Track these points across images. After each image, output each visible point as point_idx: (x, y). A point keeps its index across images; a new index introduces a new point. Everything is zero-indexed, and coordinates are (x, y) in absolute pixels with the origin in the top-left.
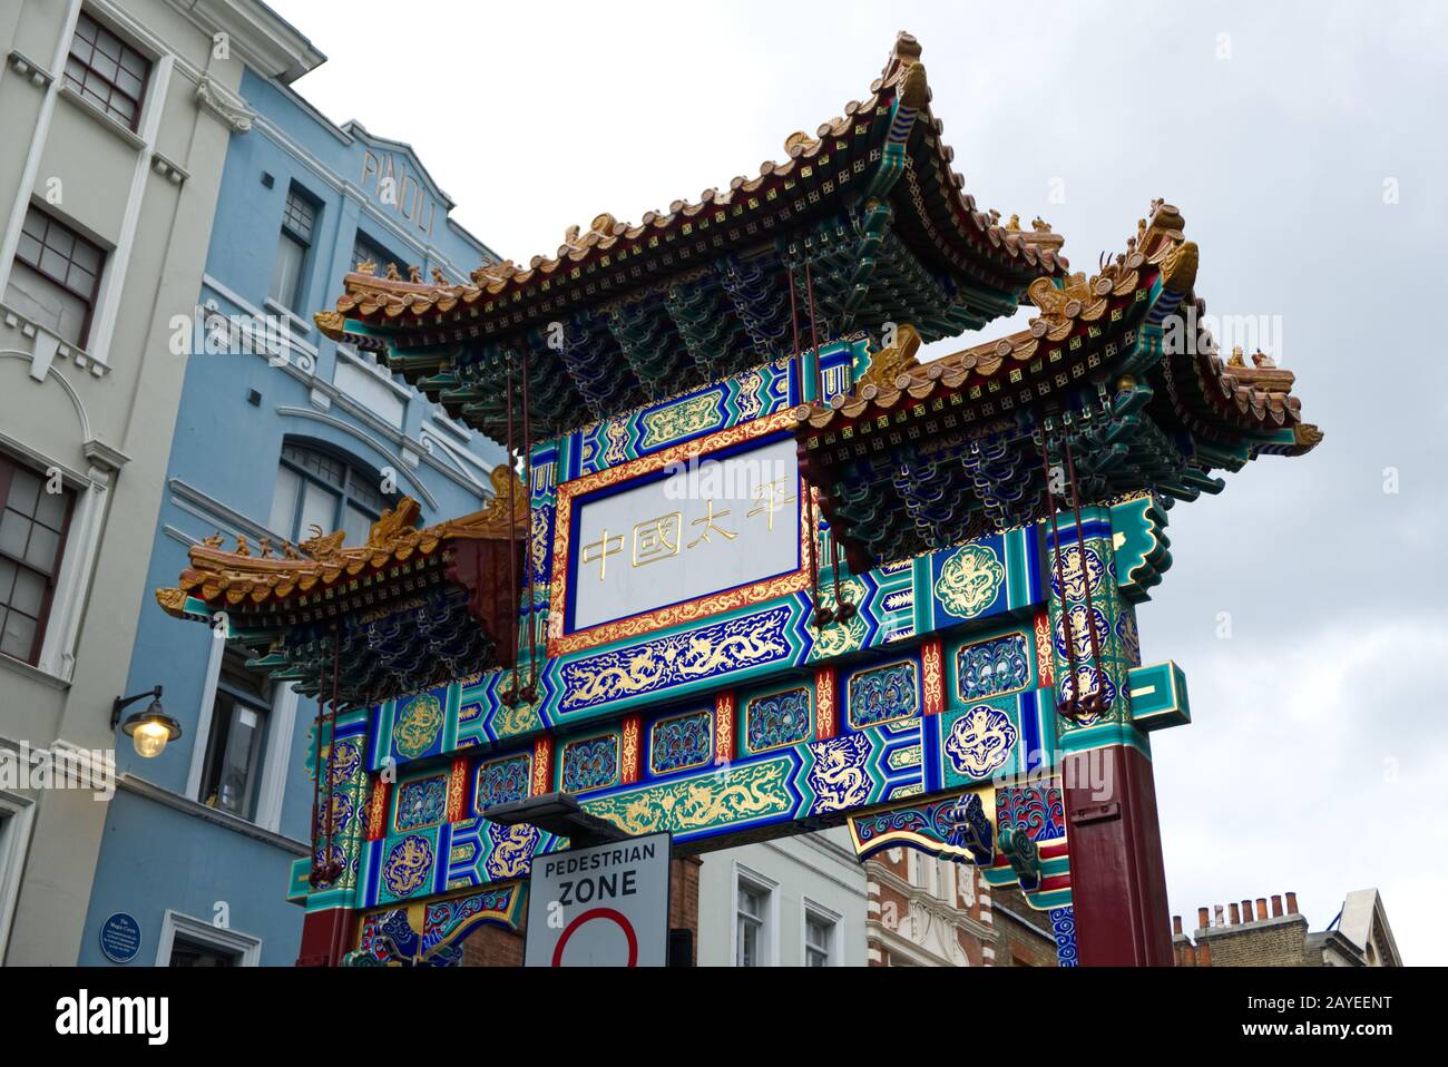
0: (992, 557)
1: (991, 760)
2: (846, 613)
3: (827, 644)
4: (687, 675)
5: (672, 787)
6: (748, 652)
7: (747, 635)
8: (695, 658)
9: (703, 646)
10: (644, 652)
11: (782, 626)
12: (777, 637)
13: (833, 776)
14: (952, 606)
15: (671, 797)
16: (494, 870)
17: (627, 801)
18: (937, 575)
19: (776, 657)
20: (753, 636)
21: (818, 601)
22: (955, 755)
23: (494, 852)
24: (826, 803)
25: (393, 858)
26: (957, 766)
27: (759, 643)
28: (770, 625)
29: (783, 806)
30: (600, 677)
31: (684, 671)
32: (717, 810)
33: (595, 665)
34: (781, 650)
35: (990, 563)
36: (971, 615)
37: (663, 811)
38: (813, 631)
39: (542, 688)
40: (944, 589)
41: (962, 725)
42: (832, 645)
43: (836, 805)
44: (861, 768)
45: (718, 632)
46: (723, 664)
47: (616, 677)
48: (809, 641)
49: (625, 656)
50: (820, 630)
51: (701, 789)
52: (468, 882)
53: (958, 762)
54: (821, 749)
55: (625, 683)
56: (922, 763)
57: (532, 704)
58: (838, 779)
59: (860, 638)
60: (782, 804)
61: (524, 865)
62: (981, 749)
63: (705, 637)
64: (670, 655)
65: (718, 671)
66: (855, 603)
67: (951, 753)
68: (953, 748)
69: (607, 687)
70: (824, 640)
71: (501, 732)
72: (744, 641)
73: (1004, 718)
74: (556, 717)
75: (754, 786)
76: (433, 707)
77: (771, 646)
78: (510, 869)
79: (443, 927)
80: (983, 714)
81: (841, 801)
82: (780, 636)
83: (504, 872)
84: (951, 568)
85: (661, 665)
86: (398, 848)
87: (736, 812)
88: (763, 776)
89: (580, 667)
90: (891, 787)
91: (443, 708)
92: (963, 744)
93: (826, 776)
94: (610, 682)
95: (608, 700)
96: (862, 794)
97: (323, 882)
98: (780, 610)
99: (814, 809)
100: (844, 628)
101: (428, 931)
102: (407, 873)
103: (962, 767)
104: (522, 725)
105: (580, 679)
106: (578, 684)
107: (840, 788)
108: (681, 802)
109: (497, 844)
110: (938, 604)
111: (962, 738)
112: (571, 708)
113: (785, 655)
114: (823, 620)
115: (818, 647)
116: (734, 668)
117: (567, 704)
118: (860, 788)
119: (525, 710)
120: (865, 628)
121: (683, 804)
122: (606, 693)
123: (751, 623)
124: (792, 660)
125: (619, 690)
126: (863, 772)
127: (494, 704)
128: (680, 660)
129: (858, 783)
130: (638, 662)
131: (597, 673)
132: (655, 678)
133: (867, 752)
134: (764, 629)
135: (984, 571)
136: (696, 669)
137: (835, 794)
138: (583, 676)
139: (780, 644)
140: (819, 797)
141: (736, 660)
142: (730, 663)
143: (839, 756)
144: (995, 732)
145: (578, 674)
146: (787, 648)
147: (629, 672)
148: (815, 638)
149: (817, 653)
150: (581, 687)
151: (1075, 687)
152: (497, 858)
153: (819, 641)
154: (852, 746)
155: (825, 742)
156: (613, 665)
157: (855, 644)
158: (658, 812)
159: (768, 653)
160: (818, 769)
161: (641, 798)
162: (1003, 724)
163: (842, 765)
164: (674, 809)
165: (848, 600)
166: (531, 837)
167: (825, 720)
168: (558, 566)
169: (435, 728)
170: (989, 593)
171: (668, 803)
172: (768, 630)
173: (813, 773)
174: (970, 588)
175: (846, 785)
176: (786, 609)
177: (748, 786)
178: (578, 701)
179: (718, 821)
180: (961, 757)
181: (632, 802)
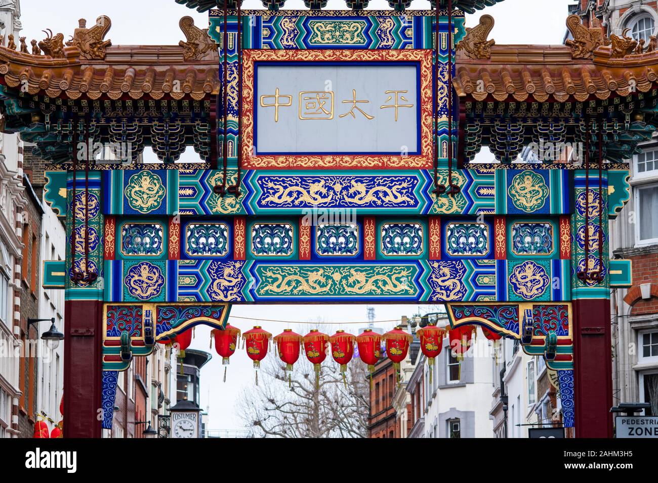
0: (542, 181)
1: (534, 291)
2: (455, 190)
3: (442, 206)
4: (350, 203)
5: (339, 268)
6: (390, 198)
7: (390, 187)
8: (355, 194)
9: (361, 188)
10: (319, 182)
11: (413, 188)
12: (410, 194)
13: (443, 281)
14: (518, 203)
15: (339, 273)
16: (213, 295)
17: (308, 270)
18: (509, 183)
19: (409, 206)
20: (394, 189)
21: (436, 179)
22: (515, 285)
23: (212, 283)
24: (438, 296)
25: (132, 274)
26: (516, 291)
27: (398, 195)
28: (405, 185)
29: (412, 293)
30: (287, 191)
31: (348, 200)
32: (369, 287)
33: (283, 181)
34: (412, 202)
35: (541, 184)
36: (528, 211)
37: (333, 281)
38: (433, 196)
39: (243, 188)
40: (513, 192)
41: (519, 270)
42: (445, 207)
43: (445, 298)
44: (460, 280)
45: (370, 181)
46: (374, 202)
47: (299, 193)
48: (431, 202)
49: (305, 181)
50: (438, 196)
51: (359, 273)
52: (193, 299)
53: (516, 288)
54: (436, 265)
55: (305, 198)
56: (496, 285)
57: (237, 197)
58: (447, 283)
59: (462, 208)
60: (412, 291)
61: (235, 296)
62: (529, 284)
63: (362, 183)
64: (338, 188)
65: (371, 206)
66: (459, 185)
67: (513, 283)
68: (514, 281)
69: (292, 198)
70: (440, 203)
71: (214, 210)
72: (388, 191)
73: (543, 270)
74: (256, 210)
75: (393, 277)
76: (155, 181)
77: (405, 198)
78: (226, 297)
79: (172, 322)
80: (532, 266)
81: (448, 296)
82: (412, 194)
83: (221, 297)
84: (518, 181)
85: (331, 193)
86: (135, 268)
87: (382, 290)
88: (399, 273)
89: (271, 181)
90: (477, 294)
91: (164, 183)
92: (519, 279)
93: (439, 281)
94: (295, 195)
95: (294, 206)
96: (461, 295)
97: (81, 282)
98: (411, 177)
99: (431, 298)
100: (452, 199)
101: (161, 322)
102: (145, 285)
103: (518, 291)
104: (230, 209)
105: (272, 188)
106: (271, 191)
107: (447, 289)
108: (346, 278)
109: (214, 280)
110: (510, 200)
111: (519, 276)
112: (267, 206)
113: (415, 206)
114: (440, 191)
115: (436, 206)
116: (382, 206)
117: (264, 202)
118: (459, 292)
119: (230, 200)
120: (465, 202)
121: (347, 280)
122: (293, 202)
123: (392, 181)
124: (420, 209)
125: (302, 202)
126: (461, 283)
127: (207, 192)
128: (344, 193)
129: (458, 288)
130: (315, 188)
131: (285, 188)
132: (328, 200)
133: (464, 272)
134: (400, 187)
135: (536, 188)
136: (356, 200)
137: (444, 292)
138: (275, 187)
139: (412, 198)
140: (434, 292)
141: (383, 201)
142: (379, 202)
143: (446, 271)
144: (538, 277)
145: (270, 185)
146: (416, 202)
147: (308, 192)
148: (434, 200)
149: (436, 210)
150: (274, 194)
151: (586, 264)
152: (215, 288)
153: (437, 203)
154: (454, 267)
155: (438, 261)
156: (297, 185)
157: (459, 210)
158: (330, 282)
159: (404, 202)
160: (433, 276)
161: (318, 271)
162: (542, 273)
163: (449, 276)
164: (341, 281)
165: (455, 183)
166: (239, 279)
167: (435, 248)
168: (246, 106)
169: (160, 197)
170: (539, 201)
171: (337, 277)
172: (404, 188)
173: (431, 278)
174: (529, 195)
175: (451, 288)
176: (415, 178)
177: (390, 276)
178: (272, 202)
179: (370, 293)
180: (518, 286)
181: (312, 271)
